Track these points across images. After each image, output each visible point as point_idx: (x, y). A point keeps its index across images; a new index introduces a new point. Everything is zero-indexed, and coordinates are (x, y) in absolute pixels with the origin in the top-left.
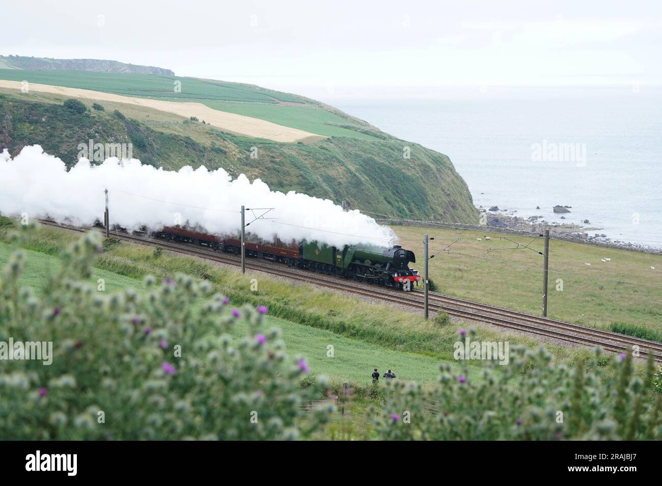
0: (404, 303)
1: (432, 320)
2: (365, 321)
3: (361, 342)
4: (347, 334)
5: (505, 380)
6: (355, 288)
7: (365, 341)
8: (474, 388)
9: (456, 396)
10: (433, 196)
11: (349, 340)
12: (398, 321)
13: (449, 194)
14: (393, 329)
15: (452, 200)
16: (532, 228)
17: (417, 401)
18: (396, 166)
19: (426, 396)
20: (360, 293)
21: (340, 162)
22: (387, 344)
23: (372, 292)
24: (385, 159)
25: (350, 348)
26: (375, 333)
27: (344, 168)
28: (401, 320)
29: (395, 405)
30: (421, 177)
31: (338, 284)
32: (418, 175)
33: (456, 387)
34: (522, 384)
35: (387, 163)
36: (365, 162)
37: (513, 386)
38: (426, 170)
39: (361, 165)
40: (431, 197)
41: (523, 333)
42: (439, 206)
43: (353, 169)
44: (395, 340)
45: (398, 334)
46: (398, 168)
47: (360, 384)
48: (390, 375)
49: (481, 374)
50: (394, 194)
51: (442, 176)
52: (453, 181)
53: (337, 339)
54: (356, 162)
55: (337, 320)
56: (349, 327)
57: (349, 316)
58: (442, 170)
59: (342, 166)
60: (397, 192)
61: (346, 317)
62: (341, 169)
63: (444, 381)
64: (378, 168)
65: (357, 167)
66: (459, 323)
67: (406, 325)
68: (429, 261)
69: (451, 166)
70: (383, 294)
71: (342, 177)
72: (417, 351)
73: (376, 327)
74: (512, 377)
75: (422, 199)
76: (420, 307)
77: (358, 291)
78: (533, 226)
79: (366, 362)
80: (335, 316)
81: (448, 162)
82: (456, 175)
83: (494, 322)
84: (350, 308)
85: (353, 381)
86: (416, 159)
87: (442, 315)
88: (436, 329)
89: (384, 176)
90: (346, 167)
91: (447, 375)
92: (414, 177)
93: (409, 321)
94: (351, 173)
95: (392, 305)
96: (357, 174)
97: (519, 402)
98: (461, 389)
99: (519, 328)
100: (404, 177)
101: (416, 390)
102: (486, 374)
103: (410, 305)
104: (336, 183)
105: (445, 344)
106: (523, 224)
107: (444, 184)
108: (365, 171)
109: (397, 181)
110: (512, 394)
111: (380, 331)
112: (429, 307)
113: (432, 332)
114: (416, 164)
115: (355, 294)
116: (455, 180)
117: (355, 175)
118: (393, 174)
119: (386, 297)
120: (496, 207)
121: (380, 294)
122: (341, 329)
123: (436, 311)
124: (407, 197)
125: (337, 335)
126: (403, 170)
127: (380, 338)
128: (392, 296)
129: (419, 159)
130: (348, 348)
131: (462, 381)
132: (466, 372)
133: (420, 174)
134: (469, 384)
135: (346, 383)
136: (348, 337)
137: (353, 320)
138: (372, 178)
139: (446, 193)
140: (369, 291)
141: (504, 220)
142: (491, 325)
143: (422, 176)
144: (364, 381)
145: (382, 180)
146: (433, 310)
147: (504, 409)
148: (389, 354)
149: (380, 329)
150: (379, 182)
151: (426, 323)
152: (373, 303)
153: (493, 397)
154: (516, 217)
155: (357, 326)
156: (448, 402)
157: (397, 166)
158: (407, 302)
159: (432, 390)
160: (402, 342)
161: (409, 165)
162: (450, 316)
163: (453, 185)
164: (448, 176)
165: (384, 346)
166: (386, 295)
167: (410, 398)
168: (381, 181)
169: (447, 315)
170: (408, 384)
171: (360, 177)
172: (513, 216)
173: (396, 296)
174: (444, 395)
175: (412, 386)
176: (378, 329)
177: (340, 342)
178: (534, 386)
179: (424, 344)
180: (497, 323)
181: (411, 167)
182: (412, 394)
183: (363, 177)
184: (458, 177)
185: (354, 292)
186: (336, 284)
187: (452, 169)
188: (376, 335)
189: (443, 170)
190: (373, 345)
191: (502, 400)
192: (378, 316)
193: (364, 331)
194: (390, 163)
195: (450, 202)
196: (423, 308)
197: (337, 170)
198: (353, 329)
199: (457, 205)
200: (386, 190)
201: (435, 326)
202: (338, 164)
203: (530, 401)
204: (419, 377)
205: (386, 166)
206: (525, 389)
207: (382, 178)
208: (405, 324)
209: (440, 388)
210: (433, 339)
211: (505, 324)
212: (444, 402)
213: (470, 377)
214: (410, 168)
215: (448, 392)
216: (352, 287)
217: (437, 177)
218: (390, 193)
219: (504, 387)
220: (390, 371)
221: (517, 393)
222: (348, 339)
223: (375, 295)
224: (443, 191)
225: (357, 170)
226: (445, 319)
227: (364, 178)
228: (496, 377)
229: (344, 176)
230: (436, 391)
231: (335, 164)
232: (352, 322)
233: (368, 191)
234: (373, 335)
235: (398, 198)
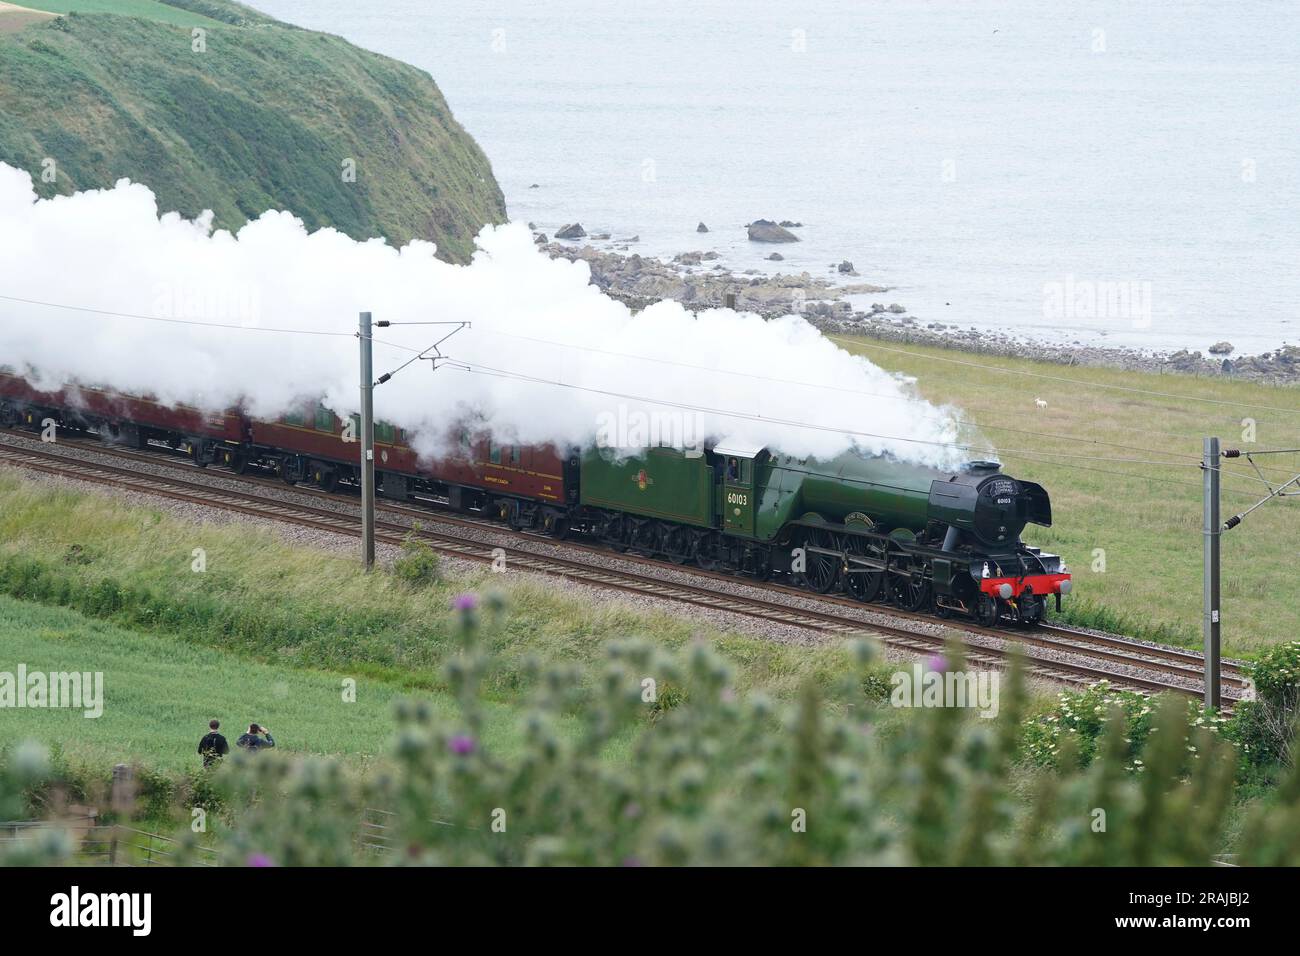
0: (300, 522)
1: (387, 571)
2: (180, 578)
3: (167, 641)
4: (126, 617)
5: (592, 746)
6: (148, 477)
7: (180, 639)
8: (499, 770)
9: (445, 798)
10: (385, 194)
11: (133, 636)
12: (281, 576)
13: (435, 190)
14: (268, 599)
15: (445, 206)
16: (683, 290)
17: (328, 814)
18: (269, 103)
19: (353, 796)
20: (165, 494)
21: (97, 93)
22: (250, 644)
23: (201, 488)
24: (238, 82)
25: (135, 660)
26: (210, 614)
27: (110, 110)
28: (292, 570)
29: (258, 828)
30: (347, 135)
31: (98, 467)
32: (338, 131)
33: (443, 768)
34: (642, 756)
35: (243, 95)
36: (174, 92)
37: (613, 763)
38: (362, 115)
39: (163, 102)
40: (379, 196)
41: (659, 605)
42: (403, 223)
43: (137, 113)
44: (274, 632)
45: (281, 613)
46: (278, 108)
47: (166, 770)
49: (519, 725)
50: (266, 188)
51: (413, 134)
52: (446, 151)
53: (95, 634)
54: (147, 93)
55: (94, 575)
56: (132, 596)
57: (131, 563)
58: (410, 116)
59: (103, 103)
60: (277, 184)
61: (120, 568)
62: (100, 115)
63: (410, 753)
64: (217, 110)
65: (152, 106)
66: (468, 576)
67: (307, 586)
69: (438, 105)
70: (236, 495)
71: (103, 136)
72: (341, 666)
73: (215, 596)
74: (612, 734)
75: (354, 205)
76: (348, 532)
77: (157, 486)
78: (687, 282)
79: (184, 703)
80: (87, 562)
81: (430, 92)
82: (455, 130)
83: (572, 572)
84: (133, 537)
85: (148, 763)
86: (333, 83)
87: (417, 555)
88: (398, 597)
89: (234, 134)
90: (115, 107)
91: (418, 733)
92: (326, 139)
93: (315, 573)
94: (132, 125)
95: (263, 527)
96: (152, 129)
97: (631, 810)
98: (460, 773)
99: (649, 587)
100: (295, 138)
101: (322, 780)
102: (534, 729)
103: (319, 526)
104: (86, 158)
105: (426, 642)
106: (658, 278)
107: (417, 159)
108: (176, 122)
109: (276, 151)
110: (611, 786)
111: (228, 608)
112: (377, 531)
113: (385, 606)
114: (333, 96)
115: (149, 496)
116: (453, 144)
117: (145, 133)
118: (261, 127)
119: (246, 503)
120: (577, 228)
121: (226, 493)
122: (108, 602)
123: (397, 542)
124: (307, 197)
125: (95, 622)
126: (293, 117)
127: (228, 629)
128: (263, 501)
129: (340, 83)
130: (129, 659)
131: (463, 751)
132: (475, 722)
133: (346, 128)
134: (484, 757)
135: (121, 768)
136: (129, 628)
137: (143, 574)
138: (197, 141)
139: (423, 184)
140: (192, 486)
141: (601, 267)
142: (563, 581)
143: (352, 133)
144: (180, 760)
145: (227, 149)
146: (388, 540)
147: (590, 832)
148: (255, 675)
149: (226, 602)
150: (218, 154)
151: (367, 578)
152: (205, 522)
153: (554, 796)
154: (636, 257)
155: (157, 592)
156: (422, 814)
157: (272, 104)
158: (309, 517)
159: (372, 777)
160: (293, 639)
161: (309, 102)
162: (441, 557)
163: (444, 160)
164: (430, 133)
165: (241, 653)
166: (244, 497)
167: (304, 806)
168: (224, 151)
169: (431, 554)
170: (299, 764)
171: (160, 136)
172: (629, 254)
173: (274, 498)
174: (409, 793)
175: (311, 770)
176: (221, 600)
177: (104, 642)
178: (676, 759)
179: (362, 642)
180: (583, 574)
181: (318, 107)
182: (310, 792)
183: (169, 138)
184: (459, 135)
185: (147, 490)
186: (90, 465)
187: (442, 113)
188: (217, 621)
189: (416, 117)
190: (207, 651)
191: (584, 803)
192: (220, 563)
193: (179, 608)
194: (251, 94)
195: (438, 213)
196: (358, 534)
197: (89, 117)
198: (144, 601)
199: (459, 223)
200: (242, 177)
201: (394, 587)
202: (90, 98)
203: (666, 804)
204: (346, 744)
205: (239, 103)
206: (652, 769)
207: (227, 142)
208: (304, 584)
209: (397, 772)
210: (390, 629)
211: (605, 579)
212: (409, 815)
213: (488, 739)
214: (313, 109)
215: (420, 784)
216: (140, 476)
217: (396, 139)
218: (254, 187)
219: (589, 764)
220: (255, 728)
221: (630, 781)
222: (127, 633)
223: (209, 497)
224: (416, 179)
225: (150, 116)
226: (426, 568)
227: (171, 141)
228: (566, 735)
229: (111, 134)
230: (385, 782)
231: (83, 97)
232: (140, 581)
233: (185, 180)
234: (206, 620)
235: (279, 201)
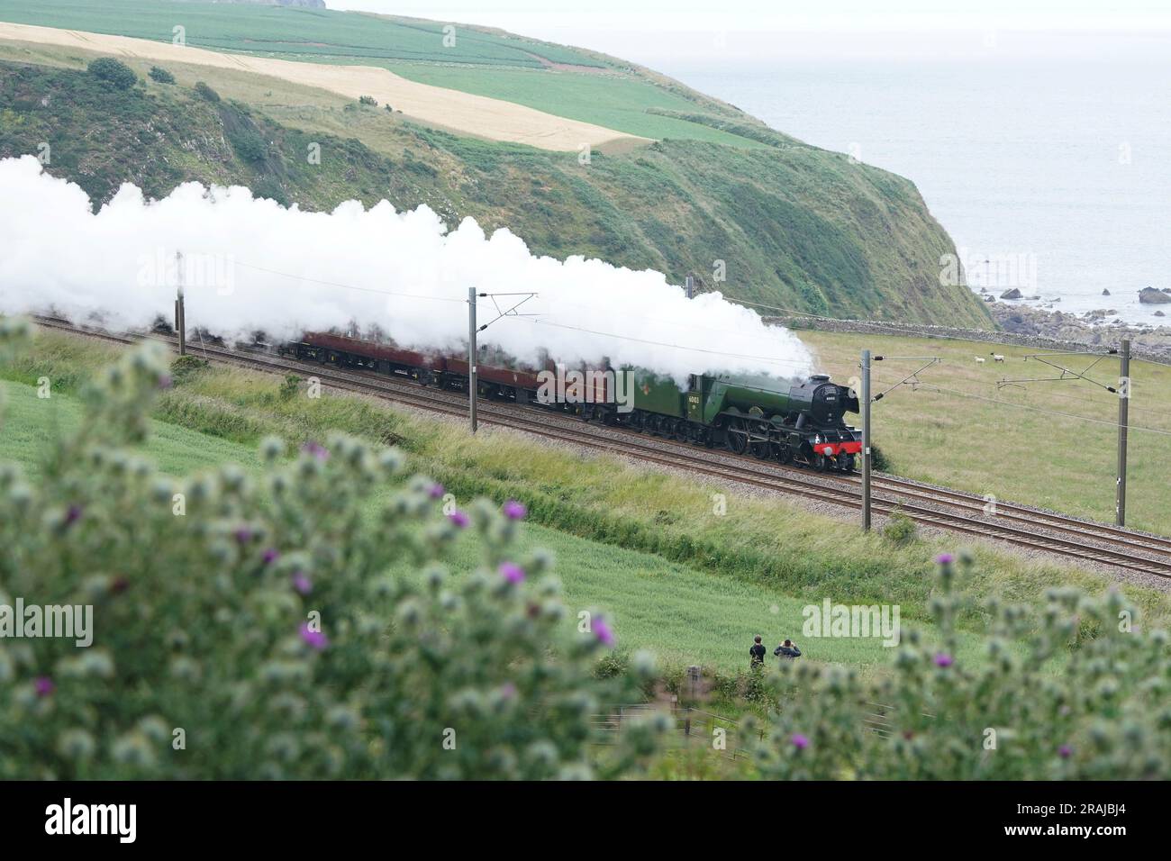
0: (819, 497)
1: (879, 534)
2: (734, 535)
3: (725, 580)
4: (697, 562)
5: (1036, 663)
6: (713, 464)
7: (734, 579)
8: (968, 679)
9: (930, 696)
10: (880, 266)
11: (702, 576)
12: (805, 536)
13: (916, 264)
14: (795, 552)
15: (923, 275)
16: (1092, 337)
17: (847, 707)
18: (801, 202)
19: (866, 695)
20: (725, 476)
21: (681, 195)
22: (783, 583)
23: (750, 472)
24: (778, 187)
25: (703, 592)
26: (755, 561)
27: (690, 207)
28: (813, 532)
29: (798, 715)
30: (855, 225)
31: (678, 456)
32: (848, 222)
33: (930, 676)
34: (1071, 671)
35: (781, 196)
36: (734, 194)
37: (1052, 675)
38: (865, 210)
39: (727, 201)
40: (876, 268)
41: (1073, 562)
42: (893, 287)
43: (709, 210)
44: (800, 575)
45: (805, 562)
46: (806, 206)
47: (724, 670)
48: (788, 652)
49: (984, 648)
50: (797, 262)
51: (900, 224)
52: (923, 236)
53: (675, 574)
54: (715, 195)
55: (676, 532)
56: (701, 548)
57: (701, 525)
58: (898, 211)
59: (685, 202)
60: (804, 258)
61: (694, 527)
62: (683, 210)
63: (906, 665)
64: (763, 207)
65: (719, 204)
66: (937, 538)
67: (822, 542)
68: (872, 407)
69: (918, 204)
70: (774, 478)
71: (684, 225)
72: (847, 600)
73: (758, 549)
74: (1051, 655)
75: (858, 273)
76: (853, 505)
77: (719, 470)
78: (1095, 331)
79: (737, 623)
80: (671, 523)
81: (914, 194)
82: (930, 222)
83: (1011, 537)
84: (703, 506)
85: (708, 663)
86: (845, 188)
87: (901, 522)
88: (887, 552)
89: (775, 223)
90: (693, 205)
91: (911, 651)
92: (839, 227)
93: (829, 534)
94: (705, 217)
95: (793, 500)
96: (718, 220)
97: (1065, 710)
98: (941, 680)
99: (1066, 549)
100: (818, 226)
101: (843, 683)
102: (995, 650)
103: (832, 500)
104: (673, 239)
105: (907, 584)
106: (1074, 328)
107: (904, 242)
108: (735, 214)
109: (804, 236)
110: (1050, 693)
111: (767, 558)
112: (873, 506)
113: (878, 559)
114: (844, 198)
115: (713, 478)
116: (928, 231)
117: (713, 222)
118: (793, 219)
119: (780, 484)
120: (1016, 292)
121: (767, 476)
122: (684, 551)
123: (887, 513)
124: (826, 268)
125: (676, 565)
126: (817, 212)
127: (768, 572)
128: (793, 482)
129: (850, 188)
130: (699, 592)
131: (943, 665)
132: (951, 644)
133: (854, 220)
134: (958, 670)
135: (694, 668)
136: (699, 570)
137: (709, 532)
138: (750, 229)
139: (907, 260)
140: (743, 471)
141: (1033, 319)
142: (1005, 543)
143: (857, 223)
144: (733, 664)
145: (771, 235)
146: (880, 512)
147: (1033, 725)
148: (786, 605)
149: (766, 552)
150: (764, 238)
151: (866, 538)
152: (752, 496)
153: (1009, 697)
154: (1058, 313)
155: (718, 544)
156: (914, 709)
157: (803, 203)
158: (824, 494)
159: (878, 683)
160: (813, 581)
161: (828, 201)
162: (917, 524)
163: (922, 243)
164: (913, 224)
165: (776, 590)
166: (780, 479)
167: (830, 700)
168: (768, 236)
169: (910, 522)
170: (827, 670)
171: (724, 225)
172: (1053, 311)
173: (801, 480)
174: (905, 693)
175: (836, 675)
176: (763, 552)
177: (682, 580)
178: (1097, 674)
179: (862, 584)
180: (1019, 539)
181: (834, 205)
182: (835, 691)
183: (731, 226)
184: (933, 225)
185: (712, 473)
186: (672, 455)
187: (921, 210)
188: (760, 566)
189: (903, 212)
190: (754, 587)
191: (1030, 704)
192: (762, 525)
193: (733, 556)
194: (788, 196)
195: (917, 280)
196: (859, 507)
197: (675, 211)
198: (709, 551)
199: (932, 287)
200: (781, 254)
201: (884, 545)
202: (676, 198)
203: (1090, 707)
204: (851, 655)
205: (779, 202)
206: (1079, 680)
207: (771, 229)
208: (821, 542)
209: (897, 679)
210: (881, 575)
211: (1035, 542)
212: (905, 709)
213: (959, 656)
214: (831, 206)
215: (913, 688)
216: (707, 463)
217: (888, 227)
218: (789, 261)
219: (1034, 677)
220: (788, 643)
221: (1063, 689)
222: (697, 573)
223: (755, 479)
224: (902, 256)
225: (717, 211)
226: (907, 532)
227: (731, 228)
228: (1017, 655)
229: (690, 223)
230: (888, 686)
231: (671, 198)
232: (707, 537)
233: (740, 256)
234: (752, 566)
235: (806, 271)
